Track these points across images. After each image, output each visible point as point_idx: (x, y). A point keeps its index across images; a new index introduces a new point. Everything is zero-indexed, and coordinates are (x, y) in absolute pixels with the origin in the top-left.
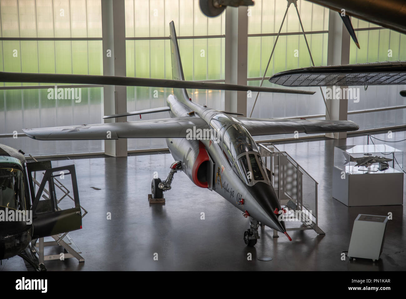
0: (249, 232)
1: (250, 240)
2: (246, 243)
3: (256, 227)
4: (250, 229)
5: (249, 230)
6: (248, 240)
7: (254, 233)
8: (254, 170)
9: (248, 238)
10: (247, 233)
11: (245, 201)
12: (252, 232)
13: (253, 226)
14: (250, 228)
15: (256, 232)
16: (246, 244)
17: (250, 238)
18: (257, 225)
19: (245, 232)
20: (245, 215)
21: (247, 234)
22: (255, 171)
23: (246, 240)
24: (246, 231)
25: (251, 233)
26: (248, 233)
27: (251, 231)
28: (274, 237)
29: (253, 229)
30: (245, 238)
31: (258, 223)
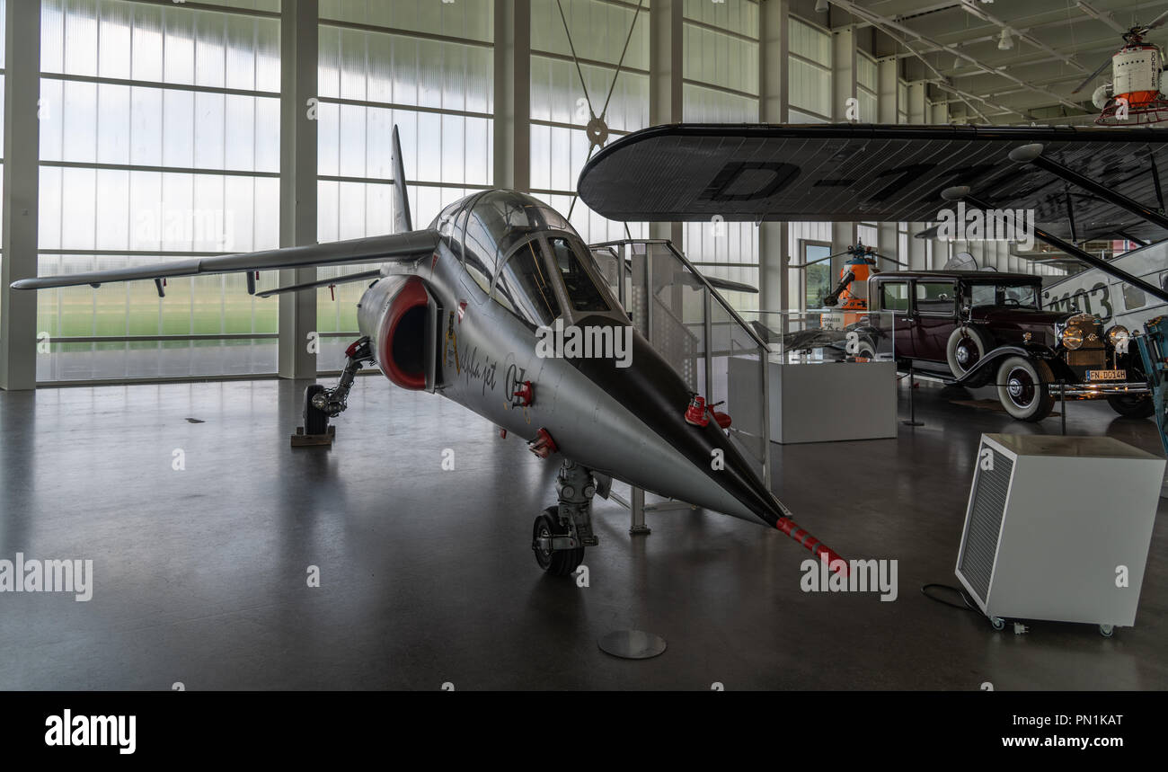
0: (551, 518)
1: (561, 552)
2: (539, 563)
3: (583, 500)
4: (557, 507)
5: (553, 510)
6: (550, 551)
7: (572, 522)
8: (570, 286)
9: (551, 544)
10: (544, 522)
11: (539, 390)
12: (566, 520)
13: (569, 493)
14: (557, 504)
15: (581, 519)
16: (542, 566)
17: (558, 544)
18: (584, 489)
19: (539, 519)
20: (537, 448)
21: (543, 527)
22: (574, 288)
23: (542, 551)
24: (542, 515)
25: (561, 523)
26: (552, 522)
27: (561, 514)
28: (634, 533)
29: (572, 509)
30: (536, 544)
31: (592, 484)
